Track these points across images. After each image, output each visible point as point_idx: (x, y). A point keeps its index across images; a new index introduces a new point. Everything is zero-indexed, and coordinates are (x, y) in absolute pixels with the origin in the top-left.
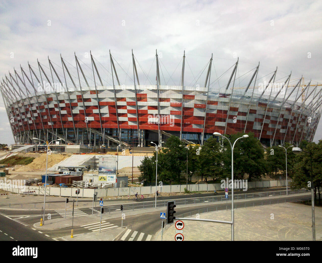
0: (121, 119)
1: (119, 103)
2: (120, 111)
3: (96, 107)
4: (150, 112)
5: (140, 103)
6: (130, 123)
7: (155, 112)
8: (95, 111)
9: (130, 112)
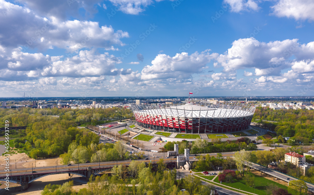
0: (169, 124)
1: (168, 120)
2: (168, 122)
3: (161, 120)
4: (176, 123)
5: (173, 120)
6: (171, 126)
7: (178, 123)
8: (161, 121)
9: (171, 122)
